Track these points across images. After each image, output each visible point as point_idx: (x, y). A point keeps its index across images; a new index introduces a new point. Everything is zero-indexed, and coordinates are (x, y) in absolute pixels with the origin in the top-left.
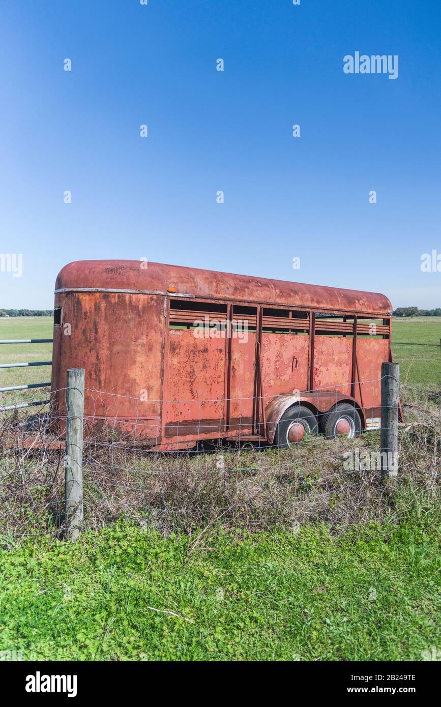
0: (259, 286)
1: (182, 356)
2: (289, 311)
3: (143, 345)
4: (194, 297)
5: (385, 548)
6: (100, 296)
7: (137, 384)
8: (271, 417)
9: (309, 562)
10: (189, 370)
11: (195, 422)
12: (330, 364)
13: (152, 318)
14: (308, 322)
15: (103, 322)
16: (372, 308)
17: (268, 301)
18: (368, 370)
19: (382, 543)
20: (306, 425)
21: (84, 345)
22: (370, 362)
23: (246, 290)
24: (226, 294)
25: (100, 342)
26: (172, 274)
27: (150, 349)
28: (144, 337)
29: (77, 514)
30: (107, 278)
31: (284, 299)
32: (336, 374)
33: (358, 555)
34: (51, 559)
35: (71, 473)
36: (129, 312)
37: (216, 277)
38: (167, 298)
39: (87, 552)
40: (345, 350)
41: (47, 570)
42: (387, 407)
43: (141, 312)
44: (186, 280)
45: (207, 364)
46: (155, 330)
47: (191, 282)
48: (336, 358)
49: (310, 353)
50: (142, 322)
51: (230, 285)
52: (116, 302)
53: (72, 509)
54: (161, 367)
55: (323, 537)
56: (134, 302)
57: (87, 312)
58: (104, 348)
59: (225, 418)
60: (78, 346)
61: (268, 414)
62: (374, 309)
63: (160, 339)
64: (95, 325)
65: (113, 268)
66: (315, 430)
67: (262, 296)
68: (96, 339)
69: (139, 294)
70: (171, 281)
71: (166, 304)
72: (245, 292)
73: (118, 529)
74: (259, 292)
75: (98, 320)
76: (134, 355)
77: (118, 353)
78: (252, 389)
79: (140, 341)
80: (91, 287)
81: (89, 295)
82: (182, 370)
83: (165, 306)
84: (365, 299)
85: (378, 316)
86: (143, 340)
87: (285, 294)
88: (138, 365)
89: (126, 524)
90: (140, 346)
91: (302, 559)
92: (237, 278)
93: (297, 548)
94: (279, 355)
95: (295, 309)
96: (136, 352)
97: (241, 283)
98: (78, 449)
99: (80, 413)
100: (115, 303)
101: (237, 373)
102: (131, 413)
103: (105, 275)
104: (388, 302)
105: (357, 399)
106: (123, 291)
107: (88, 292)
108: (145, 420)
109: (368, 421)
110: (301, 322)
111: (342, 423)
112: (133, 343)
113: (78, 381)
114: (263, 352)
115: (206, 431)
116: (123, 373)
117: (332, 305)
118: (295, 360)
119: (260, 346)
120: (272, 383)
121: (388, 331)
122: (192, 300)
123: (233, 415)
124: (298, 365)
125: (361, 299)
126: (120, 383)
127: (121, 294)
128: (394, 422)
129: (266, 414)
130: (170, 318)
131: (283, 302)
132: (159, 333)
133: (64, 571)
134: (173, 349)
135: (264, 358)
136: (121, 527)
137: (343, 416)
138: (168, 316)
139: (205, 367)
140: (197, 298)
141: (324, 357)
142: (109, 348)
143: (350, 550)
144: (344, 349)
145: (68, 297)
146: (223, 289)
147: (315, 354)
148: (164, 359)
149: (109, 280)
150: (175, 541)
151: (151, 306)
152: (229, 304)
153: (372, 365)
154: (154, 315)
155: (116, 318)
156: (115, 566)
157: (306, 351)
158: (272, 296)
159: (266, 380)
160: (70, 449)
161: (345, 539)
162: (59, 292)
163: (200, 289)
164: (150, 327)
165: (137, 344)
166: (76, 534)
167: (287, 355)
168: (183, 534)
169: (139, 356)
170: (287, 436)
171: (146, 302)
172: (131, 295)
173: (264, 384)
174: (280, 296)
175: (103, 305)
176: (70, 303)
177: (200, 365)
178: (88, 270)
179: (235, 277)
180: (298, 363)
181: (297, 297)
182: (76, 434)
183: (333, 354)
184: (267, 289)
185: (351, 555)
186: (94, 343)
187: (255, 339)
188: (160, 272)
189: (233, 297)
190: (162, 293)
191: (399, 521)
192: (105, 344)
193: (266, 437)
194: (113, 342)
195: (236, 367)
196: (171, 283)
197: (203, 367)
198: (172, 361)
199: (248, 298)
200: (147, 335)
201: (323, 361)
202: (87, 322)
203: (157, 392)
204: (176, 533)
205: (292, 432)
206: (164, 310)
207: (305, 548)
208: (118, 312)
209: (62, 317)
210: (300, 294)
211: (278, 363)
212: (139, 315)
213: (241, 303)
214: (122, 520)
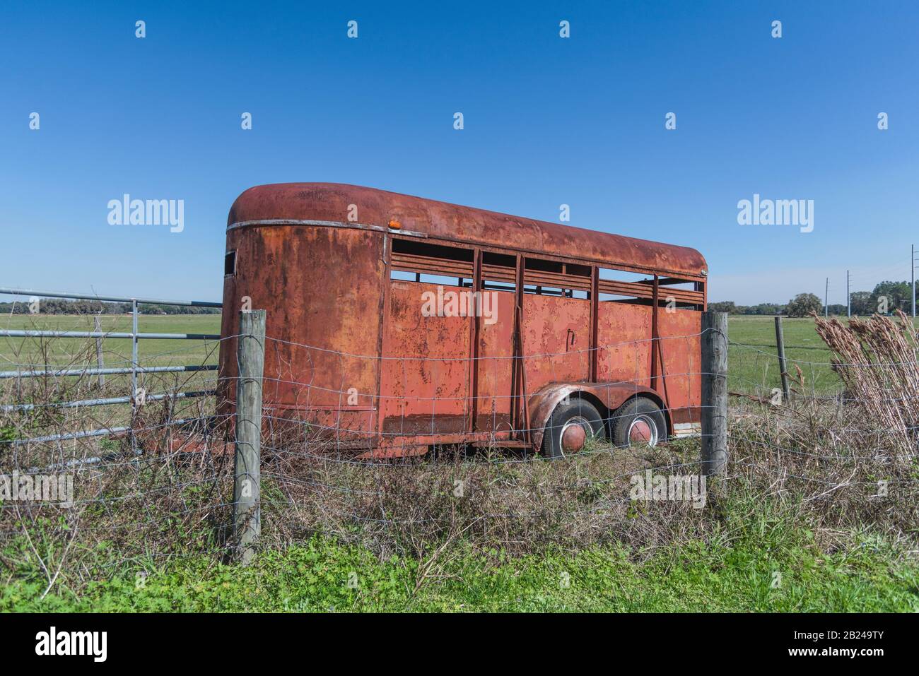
0: (520, 227)
1: (409, 320)
2: (561, 264)
3: (352, 303)
4: (427, 237)
5: (714, 577)
6: (291, 230)
7: (344, 358)
8: (537, 414)
9: (600, 597)
10: (419, 341)
11: (426, 418)
12: (621, 343)
13: (366, 264)
14: (589, 281)
15: (295, 268)
16: (679, 265)
17: (532, 248)
18: (675, 353)
19: (708, 571)
20: (588, 427)
21: (267, 302)
22: (677, 342)
23: (501, 231)
24: (471, 235)
25: (290, 297)
26: (396, 203)
27: (363, 308)
28: (355, 291)
29: (251, 525)
30: (302, 206)
31: (555, 246)
32: (629, 357)
33: (674, 589)
34: (210, 590)
35: (242, 463)
36: (333, 254)
37: (458, 213)
38: (387, 236)
39: (265, 582)
40: (642, 324)
41: (204, 603)
42: (710, 375)
43: (351, 256)
44: (415, 212)
45: (445, 334)
46: (370, 281)
47: (422, 216)
48: (629, 334)
49: (592, 326)
50: (352, 270)
51: (478, 223)
52: (315, 239)
53: (244, 517)
54: (379, 335)
55: (620, 563)
56: (341, 241)
57: (272, 254)
58: (296, 305)
59: (471, 413)
60: (259, 303)
61: (532, 411)
62: (682, 268)
63: (377, 295)
64: (284, 271)
65: (311, 191)
66: (600, 435)
67: (523, 241)
68: (284, 293)
69: (348, 228)
70: (393, 213)
71: (386, 245)
72: (499, 233)
73: (313, 549)
74: (519, 234)
75: (287, 265)
76: (339, 316)
77: (316, 313)
78: (509, 373)
79: (348, 296)
80: (278, 219)
81: (275, 230)
82: (408, 341)
83: (385, 247)
84: (669, 253)
85: (688, 278)
86: (353, 294)
87: (556, 240)
88: (345, 331)
89: (324, 542)
90: (348, 304)
91: (590, 592)
92: (488, 215)
93: (582, 579)
94: (548, 327)
95: (570, 261)
96: (342, 311)
97: (493, 222)
98: (253, 427)
99: (257, 373)
100: (313, 240)
101: (487, 350)
102: (334, 401)
103: (298, 200)
104: (702, 259)
105: (660, 392)
106: (324, 223)
107: (274, 225)
108: (354, 411)
109: (676, 426)
110: (579, 280)
111: (639, 425)
112: (338, 299)
113: (255, 326)
114: (525, 321)
115: (444, 431)
116: (323, 343)
117: (623, 258)
118: (571, 334)
119: (520, 311)
120: (538, 365)
121: (702, 299)
122: (424, 241)
123: (484, 409)
124: (574, 342)
125: (663, 253)
126: (318, 357)
127: (321, 228)
128: (722, 398)
129: (529, 409)
130: (392, 266)
131: (553, 251)
132: (376, 286)
133: (229, 604)
134: (396, 310)
135: (526, 330)
136: (317, 547)
137: (640, 416)
138: (388, 262)
139: (441, 338)
140: (431, 238)
141: (611, 332)
142: (302, 306)
143: (660, 581)
144: (640, 322)
145: (245, 234)
146: (468, 228)
147: (600, 327)
148: (382, 323)
149: (304, 208)
150: (397, 568)
151: (364, 246)
152: (477, 249)
153: (680, 347)
154: (369, 259)
155: (315, 263)
156: (307, 600)
157: (587, 323)
158: (537, 240)
159: (529, 362)
160: (243, 427)
161: (652, 565)
162: (232, 229)
163: (435, 226)
164: (363, 276)
165: (343, 300)
166: (249, 556)
167: (559, 327)
168: (410, 557)
169: (347, 319)
170: (560, 443)
171: (357, 239)
172: (337, 229)
173: (526, 367)
174: (549, 242)
175: (296, 243)
176: (248, 243)
177: (435, 335)
178: (275, 195)
179: (485, 214)
180: (575, 339)
181: (573, 244)
182: (252, 404)
183: (624, 328)
184: (532, 231)
185: (664, 589)
186: (282, 298)
187: (514, 301)
188: (378, 200)
189: (482, 240)
190: (381, 228)
191: (733, 541)
192: (298, 300)
193: (530, 443)
194: (310, 297)
195: (486, 340)
196: (394, 215)
197: (439, 338)
198: (394, 326)
199: (504, 242)
200: (358, 289)
201: (610, 338)
202: (272, 269)
203: (373, 371)
204: (400, 555)
205: (568, 436)
206: (383, 254)
207: (594, 576)
208: (316, 254)
209: (236, 263)
210: (577, 241)
211: (546, 338)
212: (348, 259)
213: (494, 249)
214: (318, 537)
